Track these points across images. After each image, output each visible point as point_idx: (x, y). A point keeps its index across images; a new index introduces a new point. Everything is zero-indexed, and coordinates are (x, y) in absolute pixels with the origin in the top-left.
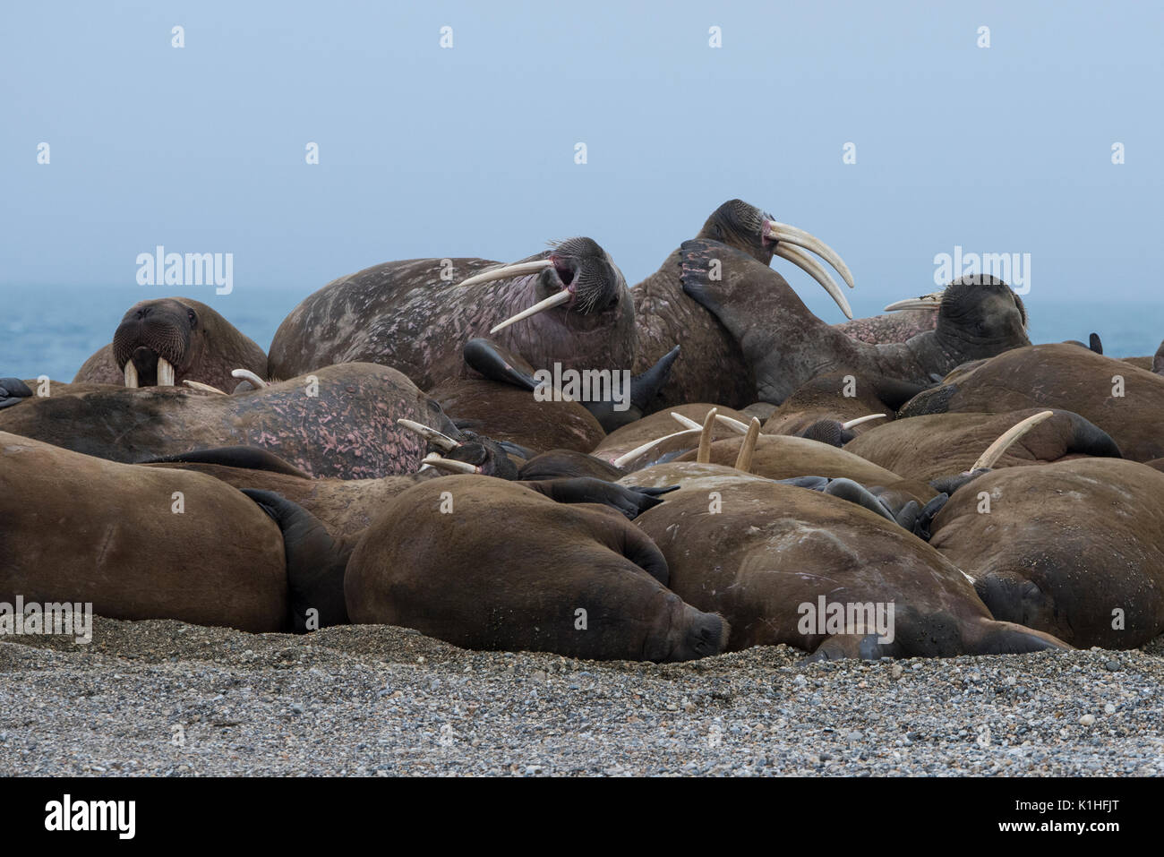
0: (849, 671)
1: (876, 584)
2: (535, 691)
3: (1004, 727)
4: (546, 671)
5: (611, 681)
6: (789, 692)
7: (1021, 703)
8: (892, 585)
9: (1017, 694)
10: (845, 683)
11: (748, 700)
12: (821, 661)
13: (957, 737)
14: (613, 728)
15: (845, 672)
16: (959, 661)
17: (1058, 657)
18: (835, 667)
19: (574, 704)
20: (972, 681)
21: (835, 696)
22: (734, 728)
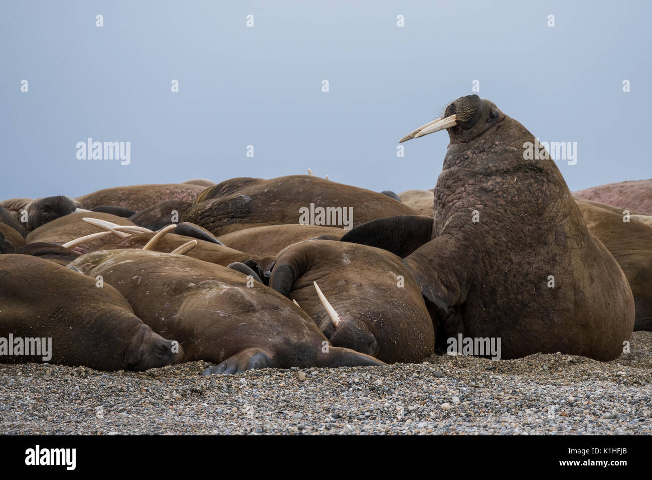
0: (271, 376)
1: (266, 322)
2: (78, 387)
3: (393, 411)
4: (72, 375)
5: (122, 381)
6: (237, 389)
7: (387, 396)
8: (276, 323)
9: (384, 391)
10: (271, 384)
11: (214, 393)
12: (253, 369)
13: (364, 416)
14: (140, 410)
15: (268, 376)
16: (341, 370)
17: (403, 368)
18: (262, 373)
19: (104, 395)
20: (354, 383)
21: (267, 391)
22: (219, 410)
